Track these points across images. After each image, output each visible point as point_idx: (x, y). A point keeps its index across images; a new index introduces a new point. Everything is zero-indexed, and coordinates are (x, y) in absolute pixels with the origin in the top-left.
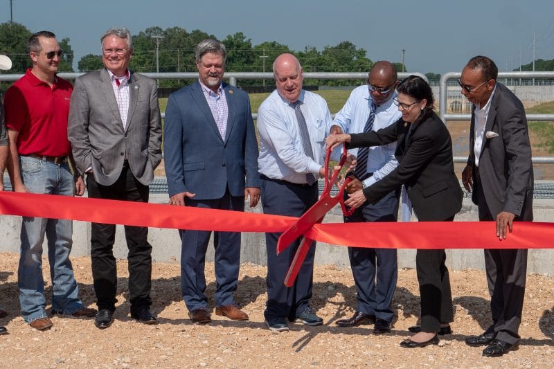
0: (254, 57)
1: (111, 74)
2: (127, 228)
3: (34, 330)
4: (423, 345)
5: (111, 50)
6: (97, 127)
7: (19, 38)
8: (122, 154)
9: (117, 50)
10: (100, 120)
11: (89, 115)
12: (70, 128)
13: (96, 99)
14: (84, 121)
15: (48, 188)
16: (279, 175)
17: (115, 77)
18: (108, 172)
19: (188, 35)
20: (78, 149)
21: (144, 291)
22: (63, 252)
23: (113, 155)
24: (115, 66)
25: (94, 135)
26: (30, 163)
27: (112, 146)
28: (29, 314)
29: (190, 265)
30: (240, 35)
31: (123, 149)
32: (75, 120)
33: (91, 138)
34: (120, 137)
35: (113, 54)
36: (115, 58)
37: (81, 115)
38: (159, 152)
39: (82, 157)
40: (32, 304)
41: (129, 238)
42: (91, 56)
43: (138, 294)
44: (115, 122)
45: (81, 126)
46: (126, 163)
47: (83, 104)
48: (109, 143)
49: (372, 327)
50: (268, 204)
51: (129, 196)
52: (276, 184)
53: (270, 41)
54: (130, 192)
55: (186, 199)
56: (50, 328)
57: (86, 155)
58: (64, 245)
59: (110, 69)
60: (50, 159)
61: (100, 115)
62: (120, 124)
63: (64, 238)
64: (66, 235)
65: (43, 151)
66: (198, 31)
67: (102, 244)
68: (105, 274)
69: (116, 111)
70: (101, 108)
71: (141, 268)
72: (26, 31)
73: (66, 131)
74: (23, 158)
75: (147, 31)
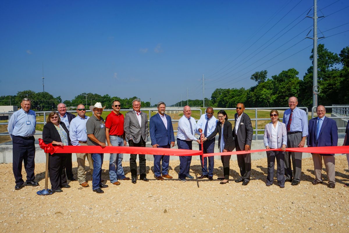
1: (136, 112)
2: (139, 155)
3: (115, 185)
4: (225, 183)
5: (136, 105)
6: (133, 126)
7: (47, 96)
8: (140, 134)
9: (138, 105)
10: (134, 125)
11: (131, 123)
12: (125, 127)
13: (132, 119)
14: (129, 125)
15: (118, 144)
16: (184, 139)
17: (137, 113)
18: (136, 139)
19: (93, 95)
20: (127, 133)
21: (144, 172)
22: (120, 162)
23: (138, 135)
24: (137, 110)
25: (132, 129)
26: (113, 137)
27: (137, 132)
28: (112, 180)
29: (157, 164)
30: (107, 95)
31: (140, 133)
32: (126, 125)
33: (131, 130)
34: (139, 129)
35: (137, 106)
36: (137, 107)
37: (128, 123)
38: (148, 133)
39: (129, 135)
40: (113, 178)
41: (140, 157)
42: (67, 101)
43: (143, 173)
44: (138, 125)
45: (128, 127)
46: (141, 136)
47: (129, 120)
48: (136, 131)
49: (206, 179)
50: (181, 147)
51: (141, 146)
52: (183, 141)
54: (141, 145)
55: (157, 146)
56: (120, 184)
57: (130, 135)
58: (121, 160)
59: (136, 111)
60: (119, 136)
61: (134, 123)
62: (139, 126)
63: (121, 158)
64: (122, 157)
65: (117, 134)
66: (96, 94)
67: (134, 160)
68: (134, 168)
69: (138, 122)
70: (134, 121)
71: (143, 165)
73: (123, 128)
74: (111, 136)
75: (82, 94)
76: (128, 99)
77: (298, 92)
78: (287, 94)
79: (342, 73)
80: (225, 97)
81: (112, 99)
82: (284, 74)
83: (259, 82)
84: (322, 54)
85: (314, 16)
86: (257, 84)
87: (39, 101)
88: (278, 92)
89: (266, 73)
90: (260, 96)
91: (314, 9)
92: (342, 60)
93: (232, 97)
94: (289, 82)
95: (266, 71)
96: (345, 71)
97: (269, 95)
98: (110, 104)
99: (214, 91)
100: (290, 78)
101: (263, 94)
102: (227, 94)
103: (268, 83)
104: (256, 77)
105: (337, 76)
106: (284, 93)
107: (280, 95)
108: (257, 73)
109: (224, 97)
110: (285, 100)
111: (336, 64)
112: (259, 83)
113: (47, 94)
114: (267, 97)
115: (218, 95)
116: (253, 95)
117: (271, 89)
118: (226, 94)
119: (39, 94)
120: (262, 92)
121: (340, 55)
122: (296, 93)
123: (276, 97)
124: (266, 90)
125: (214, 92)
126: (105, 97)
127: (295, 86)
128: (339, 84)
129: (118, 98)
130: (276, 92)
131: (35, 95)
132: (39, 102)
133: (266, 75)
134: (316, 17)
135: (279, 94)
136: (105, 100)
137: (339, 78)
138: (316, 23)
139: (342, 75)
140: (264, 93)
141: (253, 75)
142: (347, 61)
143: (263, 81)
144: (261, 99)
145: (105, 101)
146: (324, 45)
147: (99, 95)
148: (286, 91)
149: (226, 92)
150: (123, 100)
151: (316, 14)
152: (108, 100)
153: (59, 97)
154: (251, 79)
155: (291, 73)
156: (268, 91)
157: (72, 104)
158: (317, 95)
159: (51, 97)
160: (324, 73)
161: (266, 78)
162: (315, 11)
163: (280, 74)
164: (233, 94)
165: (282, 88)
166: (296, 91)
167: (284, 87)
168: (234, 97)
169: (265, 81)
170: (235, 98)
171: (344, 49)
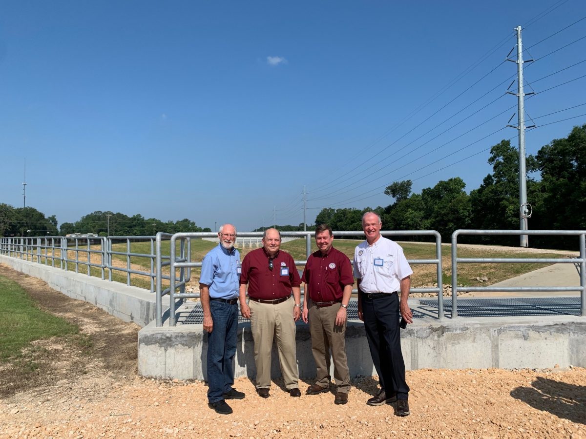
0: (145, 224)
7: (33, 215)
19: (114, 215)
30: (139, 215)
42: (67, 223)
53: (152, 218)
66: (119, 213)
72: (37, 211)
75: (95, 213)
76: (175, 222)
77: (469, 214)
78: (451, 219)
79: (544, 186)
80: (339, 222)
81: (147, 223)
82: (443, 186)
83: (398, 198)
84: (510, 155)
85: (519, 91)
86: (396, 202)
87: (19, 223)
88: (433, 215)
89: (410, 185)
90: (402, 220)
91: (518, 81)
92: (541, 165)
93: (351, 221)
94: (451, 199)
95: (410, 181)
96: (550, 183)
97: (418, 220)
98: (143, 230)
99: (320, 212)
100: (453, 192)
101: (407, 218)
102: (343, 218)
103: (415, 200)
104: (394, 190)
105: (537, 190)
106: (445, 217)
107: (437, 219)
108: (395, 185)
109: (337, 222)
110: (447, 228)
111: (531, 172)
112: (399, 200)
113: (34, 210)
114: (415, 222)
115: (327, 218)
116: (389, 219)
117: (420, 210)
118: (341, 216)
119: (19, 211)
120: (407, 214)
121: (537, 157)
122: (467, 217)
123: (431, 223)
124: (413, 211)
125: (320, 214)
126: (134, 219)
127: (465, 205)
128: (541, 203)
129: (157, 220)
130: (430, 215)
131: (14, 213)
132: (19, 225)
133: (410, 188)
134: (522, 94)
135: (436, 217)
136: (134, 223)
137: (540, 194)
138: (522, 104)
139: (545, 189)
140: (411, 216)
141: (389, 188)
142: (550, 167)
143: (404, 197)
144: (405, 226)
145: (135, 226)
146: (509, 141)
147: (124, 215)
148: (448, 214)
149: (341, 213)
150: (166, 224)
151: (521, 89)
152: (140, 224)
153: (54, 217)
154: (385, 193)
155: (455, 185)
156: (416, 213)
157: (77, 228)
158: (526, 220)
159: (41, 216)
160: (514, 185)
161: (410, 192)
162: (521, 85)
163: (436, 186)
164: (353, 217)
165: (440, 208)
166: (468, 213)
167: (445, 207)
168: (355, 222)
169: (408, 197)
170: (356, 224)
171: (543, 148)
